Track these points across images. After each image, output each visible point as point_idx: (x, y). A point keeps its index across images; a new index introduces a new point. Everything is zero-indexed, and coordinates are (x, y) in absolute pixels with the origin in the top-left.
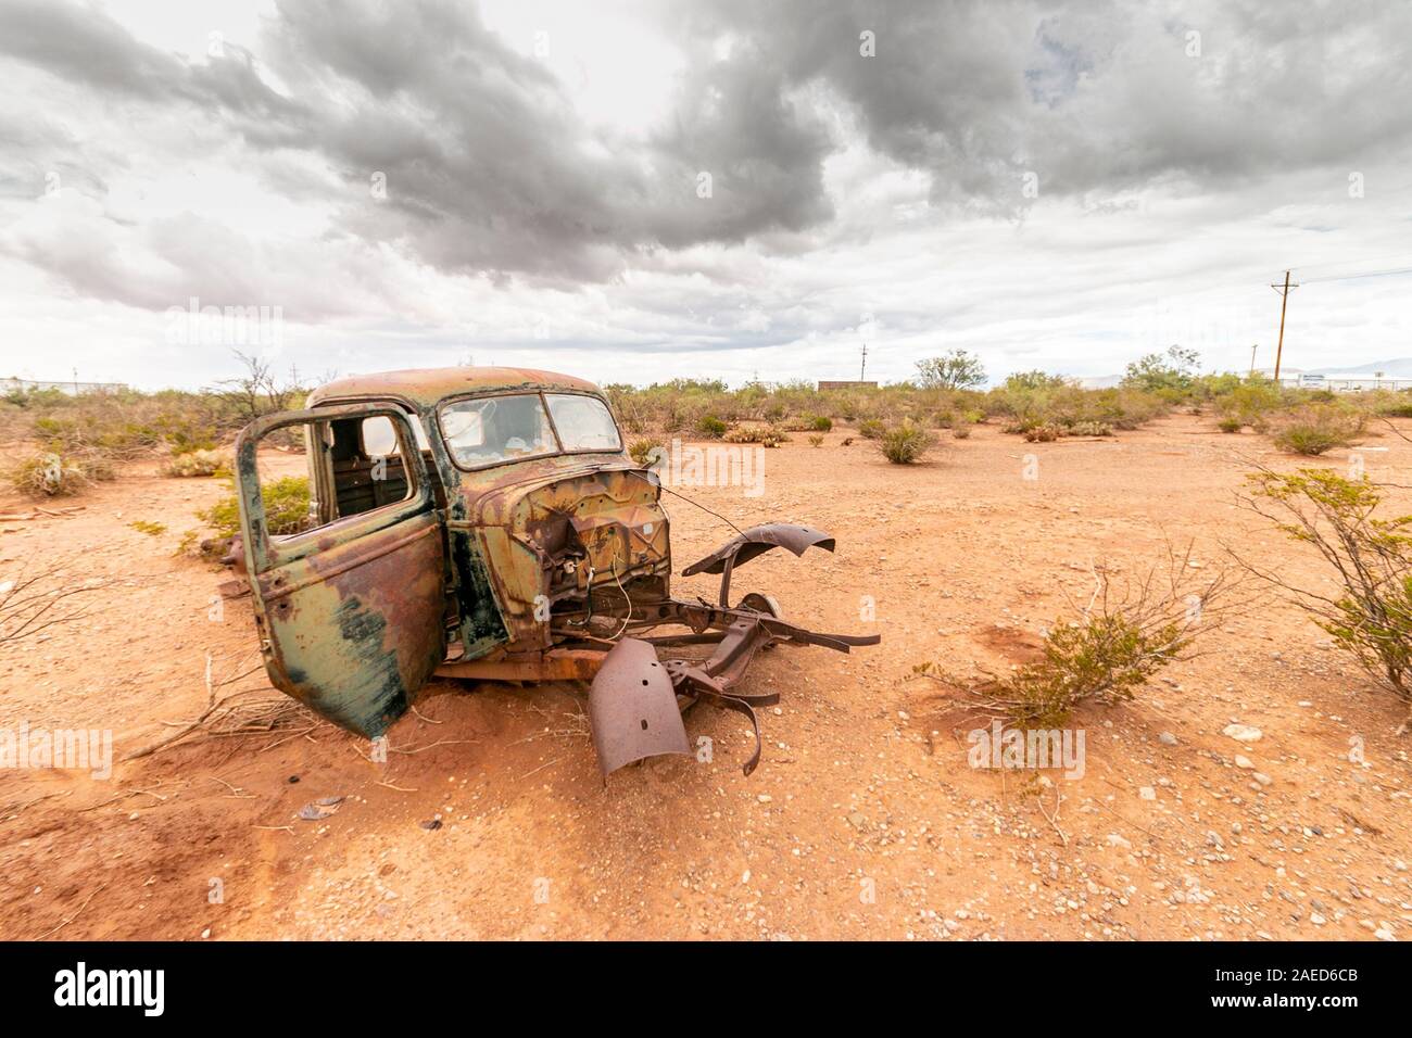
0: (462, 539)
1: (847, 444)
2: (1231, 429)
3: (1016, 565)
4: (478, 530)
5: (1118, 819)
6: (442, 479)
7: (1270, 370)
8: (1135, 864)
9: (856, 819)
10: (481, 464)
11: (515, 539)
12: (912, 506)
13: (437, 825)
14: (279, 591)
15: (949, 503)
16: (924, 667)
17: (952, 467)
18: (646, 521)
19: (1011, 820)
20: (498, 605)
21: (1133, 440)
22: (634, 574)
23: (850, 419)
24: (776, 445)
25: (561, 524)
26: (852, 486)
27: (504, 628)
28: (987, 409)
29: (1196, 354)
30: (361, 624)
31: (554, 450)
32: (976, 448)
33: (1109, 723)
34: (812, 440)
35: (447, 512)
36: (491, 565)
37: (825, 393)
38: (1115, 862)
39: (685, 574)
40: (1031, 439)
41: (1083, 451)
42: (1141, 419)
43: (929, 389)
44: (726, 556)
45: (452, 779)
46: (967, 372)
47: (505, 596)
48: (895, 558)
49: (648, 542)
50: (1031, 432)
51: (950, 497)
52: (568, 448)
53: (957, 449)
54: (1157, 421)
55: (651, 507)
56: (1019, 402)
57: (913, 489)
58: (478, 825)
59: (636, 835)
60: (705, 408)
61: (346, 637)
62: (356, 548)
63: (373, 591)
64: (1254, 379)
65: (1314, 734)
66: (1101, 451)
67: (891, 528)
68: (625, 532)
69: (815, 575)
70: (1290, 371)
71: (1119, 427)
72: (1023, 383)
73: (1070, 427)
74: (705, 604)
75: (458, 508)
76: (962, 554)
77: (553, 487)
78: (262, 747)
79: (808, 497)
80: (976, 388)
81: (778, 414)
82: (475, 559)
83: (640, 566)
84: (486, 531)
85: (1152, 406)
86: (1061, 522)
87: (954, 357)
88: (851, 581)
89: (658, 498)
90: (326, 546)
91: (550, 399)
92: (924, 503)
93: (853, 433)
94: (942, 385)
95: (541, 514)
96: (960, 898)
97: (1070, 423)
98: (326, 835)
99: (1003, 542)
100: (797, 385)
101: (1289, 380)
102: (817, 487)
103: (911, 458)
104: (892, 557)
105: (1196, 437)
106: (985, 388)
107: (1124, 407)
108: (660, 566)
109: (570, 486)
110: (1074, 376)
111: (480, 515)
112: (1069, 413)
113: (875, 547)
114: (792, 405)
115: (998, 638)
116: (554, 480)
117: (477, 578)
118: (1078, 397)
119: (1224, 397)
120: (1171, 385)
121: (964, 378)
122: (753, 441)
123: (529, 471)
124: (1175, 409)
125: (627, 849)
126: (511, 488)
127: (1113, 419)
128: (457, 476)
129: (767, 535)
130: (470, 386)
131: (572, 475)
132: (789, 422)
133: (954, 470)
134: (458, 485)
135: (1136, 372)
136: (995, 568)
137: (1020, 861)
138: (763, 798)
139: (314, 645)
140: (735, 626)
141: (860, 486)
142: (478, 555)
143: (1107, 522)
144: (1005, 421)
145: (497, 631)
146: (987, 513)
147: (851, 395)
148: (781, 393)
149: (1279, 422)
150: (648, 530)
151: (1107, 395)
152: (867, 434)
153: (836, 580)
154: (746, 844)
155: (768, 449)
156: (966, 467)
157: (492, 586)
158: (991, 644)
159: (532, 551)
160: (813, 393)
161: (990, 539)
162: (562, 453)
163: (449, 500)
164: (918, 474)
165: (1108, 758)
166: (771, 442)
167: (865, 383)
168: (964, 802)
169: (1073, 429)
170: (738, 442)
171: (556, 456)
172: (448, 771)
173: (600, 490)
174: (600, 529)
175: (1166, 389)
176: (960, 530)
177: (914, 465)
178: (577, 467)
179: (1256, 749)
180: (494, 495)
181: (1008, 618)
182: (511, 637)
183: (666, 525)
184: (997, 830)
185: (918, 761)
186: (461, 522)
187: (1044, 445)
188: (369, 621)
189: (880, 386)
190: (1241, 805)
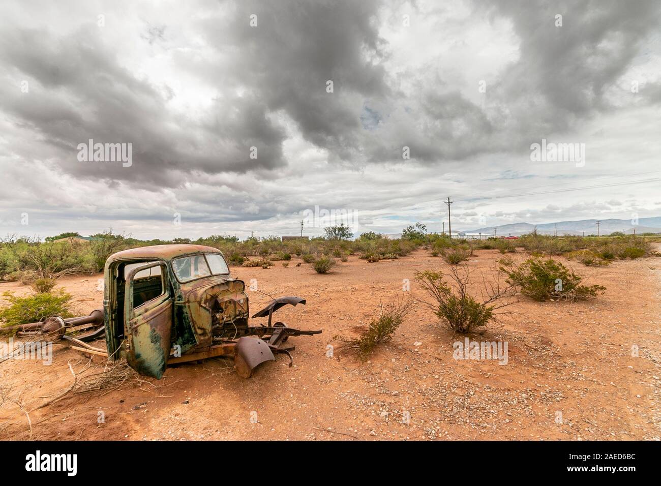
0: (180, 308)
1: (298, 265)
2: (435, 255)
3: (363, 307)
4: (187, 304)
5: (386, 367)
6: (173, 287)
7: (447, 232)
8: (389, 375)
9: (320, 379)
10: (186, 281)
11: (202, 306)
12: (328, 290)
13: (188, 402)
14: (135, 326)
15: (341, 288)
16: (336, 337)
17: (341, 273)
18: (240, 298)
19: (360, 372)
20: (193, 331)
21: (405, 260)
22: (237, 318)
23: (298, 254)
24: (268, 267)
25: (214, 301)
26: (304, 283)
27: (195, 340)
28: (353, 248)
29: (425, 226)
30: (155, 338)
31: (209, 274)
32: (350, 266)
33: (386, 346)
34: (284, 265)
35: (175, 298)
36: (191, 317)
37: (285, 242)
38: (385, 375)
39: (253, 317)
40: (370, 261)
41: (388, 265)
42: (408, 252)
43: (330, 240)
44: (270, 309)
45: (185, 391)
46: (345, 232)
47: (196, 327)
48: (324, 309)
49: (242, 306)
50: (369, 258)
51: (341, 285)
52: (214, 273)
53: (343, 266)
54: (413, 252)
55: (242, 293)
56: (365, 246)
57: (327, 283)
58: (202, 400)
59: (256, 393)
60: (233, 251)
61: (152, 342)
62: (153, 312)
63: (159, 327)
64: (444, 235)
65: (434, 342)
66: (394, 265)
67: (321, 298)
68: (234, 302)
69: (295, 317)
70: (455, 232)
71: (400, 255)
72: (367, 237)
73: (383, 256)
74: (263, 326)
75: (180, 297)
76: (346, 305)
77: (213, 287)
78: (100, 395)
79: (287, 289)
80: (349, 239)
81: (266, 252)
82: (185, 314)
83: (239, 315)
84: (190, 304)
85: (411, 247)
86: (378, 292)
87: (339, 226)
88: (308, 318)
89: (244, 290)
90: (146, 311)
91: (207, 256)
92: (332, 288)
93: (300, 261)
94: (336, 238)
95: (209, 297)
96: (348, 389)
97: (383, 254)
98: (148, 412)
99: (359, 300)
100: (272, 238)
101: (454, 236)
102: (289, 284)
103: (325, 271)
104: (322, 308)
105: (425, 258)
106: (353, 239)
107: (401, 248)
108: (245, 315)
109: (218, 287)
110: (385, 234)
111: (188, 299)
112: (382, 250)
113: (316, 306)
114: (272, 248)
115: (357, 330)
116: (213, 285)
117: (185, 322)
118: (386, 242)
119: (434, 242)
120: (418, 238)
121: (344, 235)
122: (257, 266)
123: (202, 283)
124: (419, 247)
125: (254, 397)
126: (198, 289)
127: (398, 252)
128: (179, 285)
129: (284, 300)
130: (181, 253)
131: (218, 283)
132: (272, 256)
133: (342, 275)
134: (179, 288)
135: (406, 233)
136: (356, 309)
137: (362, 379)
138: (292, 379)
139: (144, 345)
140: (275, 332)
141: (307, 283)
142: (187, 313)
143: (392, 291)
144: (360, 253)
145: (192, 341)
146: (354, 290)
147: (298, 243)
148: (266, 242)
149: (449, 252)
150: (242, 301)
151: (396, 242)
152: (307, 261)
153: (303, 318)
154: (290, 389)
155: (265, 270)
156: (346, 274)
157: (191, 324)
158: (355, 332)
159: (208, 310)
160: (280, 242)
161: (356, 299)
162: (212, 276)
163: (176, 294)
164: (329, 277)
165: (385, 355)
166: (265, 266)
167: (303, 237)
168: (348, 371)
169: (385, 256)
170: (250, 267)
171: (210, 277)
172: (183, 389)
173: (226, 288)
174: (226, 302)
175: (416, 240)
176: (345, 297)
177: (327, 274)
178: (220, 280)
179: (420, 347)
180: (193, 291)
181: (361, 324)
182: (198, 343)
183: (247, 299)
184: (357, 374)
185: (336, 364)
186: (181, 301)
187: (374, 263)
188: (158, 337)
189: (310, 239)
190: (414, 359)
